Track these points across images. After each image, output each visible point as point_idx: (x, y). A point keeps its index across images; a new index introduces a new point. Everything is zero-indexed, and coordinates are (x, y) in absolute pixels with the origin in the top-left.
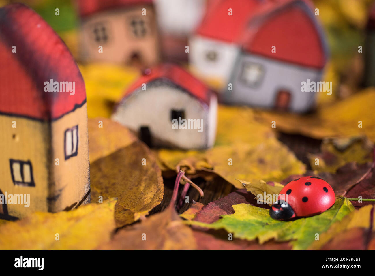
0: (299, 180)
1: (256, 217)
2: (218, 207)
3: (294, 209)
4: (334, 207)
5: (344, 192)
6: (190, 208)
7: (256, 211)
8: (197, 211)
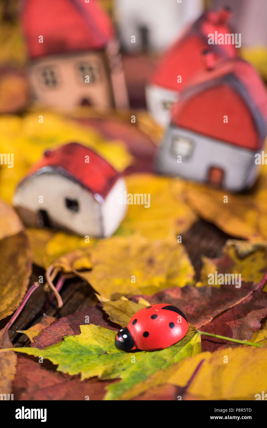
0: (152, 308)
1: (99, 342)
2: (68, 324)
3: (135, 341)
4: (179, 343)
5: (210, 319)
6: (38, 323)
7: (102, 335)
8: (44, 327)
